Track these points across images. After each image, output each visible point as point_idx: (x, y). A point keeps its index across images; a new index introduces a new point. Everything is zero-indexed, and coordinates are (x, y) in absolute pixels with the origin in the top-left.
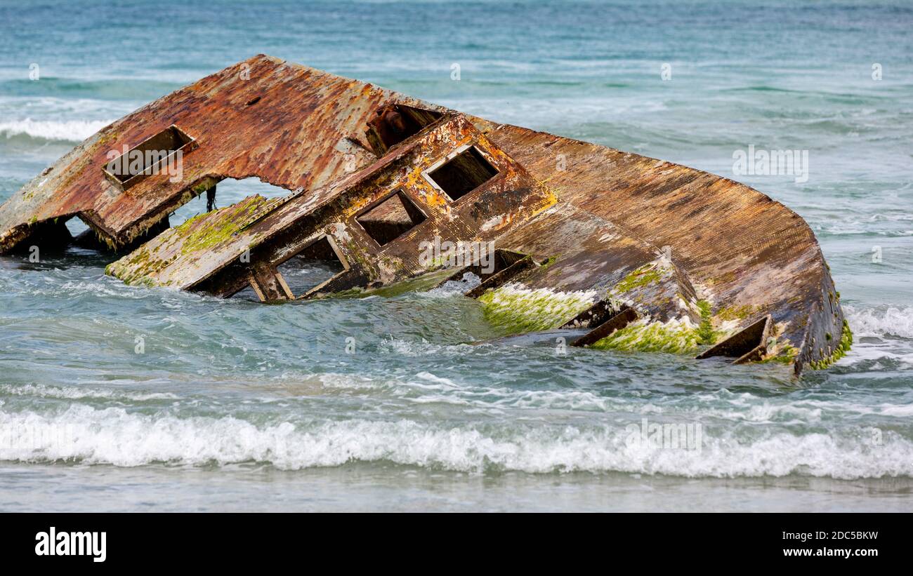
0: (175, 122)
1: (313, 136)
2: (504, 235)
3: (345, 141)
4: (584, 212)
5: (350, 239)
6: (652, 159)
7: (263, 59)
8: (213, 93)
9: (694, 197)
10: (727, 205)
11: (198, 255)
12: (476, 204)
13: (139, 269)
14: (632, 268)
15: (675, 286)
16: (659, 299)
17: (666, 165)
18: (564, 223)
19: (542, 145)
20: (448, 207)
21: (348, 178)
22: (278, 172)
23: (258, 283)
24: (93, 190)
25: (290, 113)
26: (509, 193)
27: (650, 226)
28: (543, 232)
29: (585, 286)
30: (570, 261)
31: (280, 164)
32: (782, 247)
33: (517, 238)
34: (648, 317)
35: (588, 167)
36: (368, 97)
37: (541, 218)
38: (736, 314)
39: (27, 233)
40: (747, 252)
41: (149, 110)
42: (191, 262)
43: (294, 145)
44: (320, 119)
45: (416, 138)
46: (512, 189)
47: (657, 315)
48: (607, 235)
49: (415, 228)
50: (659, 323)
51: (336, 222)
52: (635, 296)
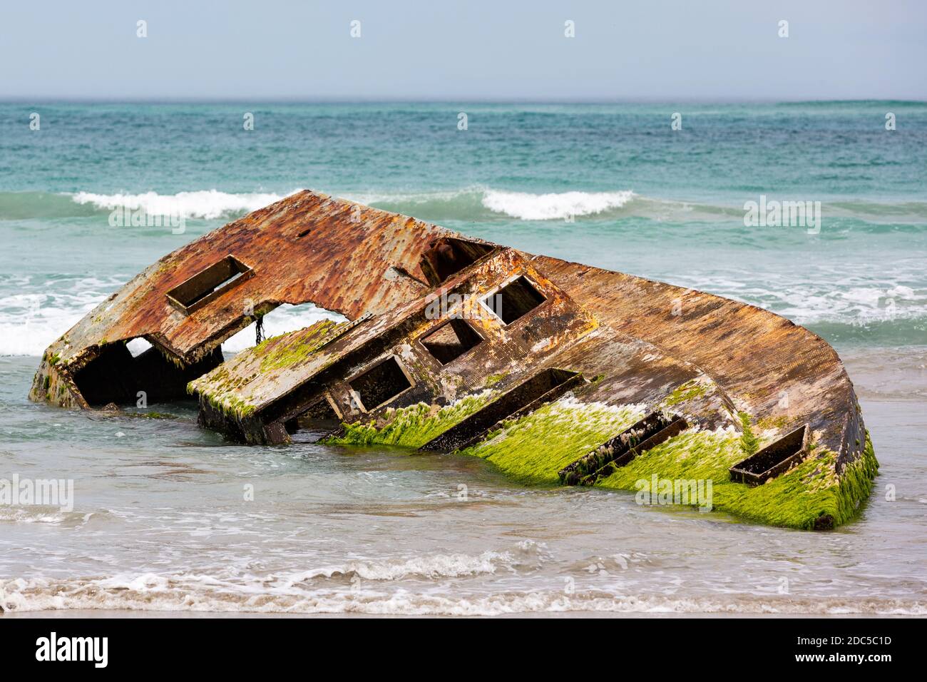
0: (231, 252)
1: (362, 266)
2: (553, 355)
3: (393, 270)
4: (624, 335)
5: (415, 359)
6: (679, 288)
7: (309, 194)
8: (264, 226)
9: (723, 322)
10: (755, 329)
11: (277, 373)
12: (527, 328)
13: (220, 386)
14: (677, 384)
15: (719, 399)
16: (705, 411)
17: (694, 293)
18: (608, 345)
19: (575, 274)
20: (502, 330)
21: (411, 305)
22: (332, 298)
23: (333, 398)
24: (158, 314)
25: (339, 244)
26: (556, 318)
27: (684, 348)
28: (588, 353)
29: (636, 400)
30: (618, 378)
31: (333, 291)
32: (809, 366)
33: (564, 359)
34: (698, 426)
35: (620, 294)
36: (411, 230)
37: (585, 340)
38: (774, 423)
39: (97, 354)
40: (779, 370)
41: (205, 241)
42: (271, 379)
43: (345, 274)
44: (368, 250)
45: (471, 268)
46: (559, 315)
47: (706, 424)
48: (650, 355)
49: (473, 349)
50: (709, 432)
51: (403, 343)
52: (683, 409)
